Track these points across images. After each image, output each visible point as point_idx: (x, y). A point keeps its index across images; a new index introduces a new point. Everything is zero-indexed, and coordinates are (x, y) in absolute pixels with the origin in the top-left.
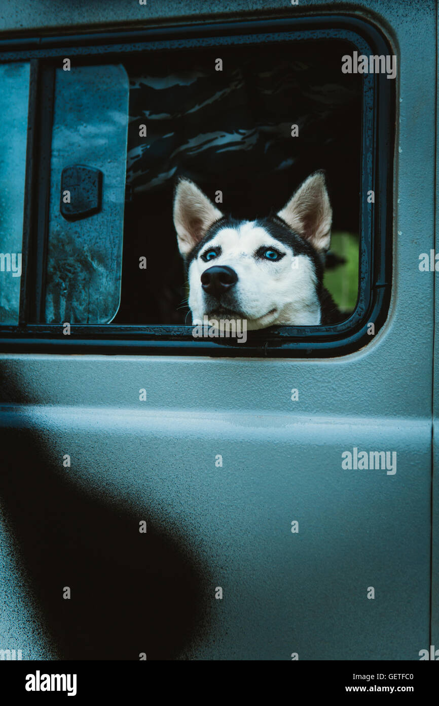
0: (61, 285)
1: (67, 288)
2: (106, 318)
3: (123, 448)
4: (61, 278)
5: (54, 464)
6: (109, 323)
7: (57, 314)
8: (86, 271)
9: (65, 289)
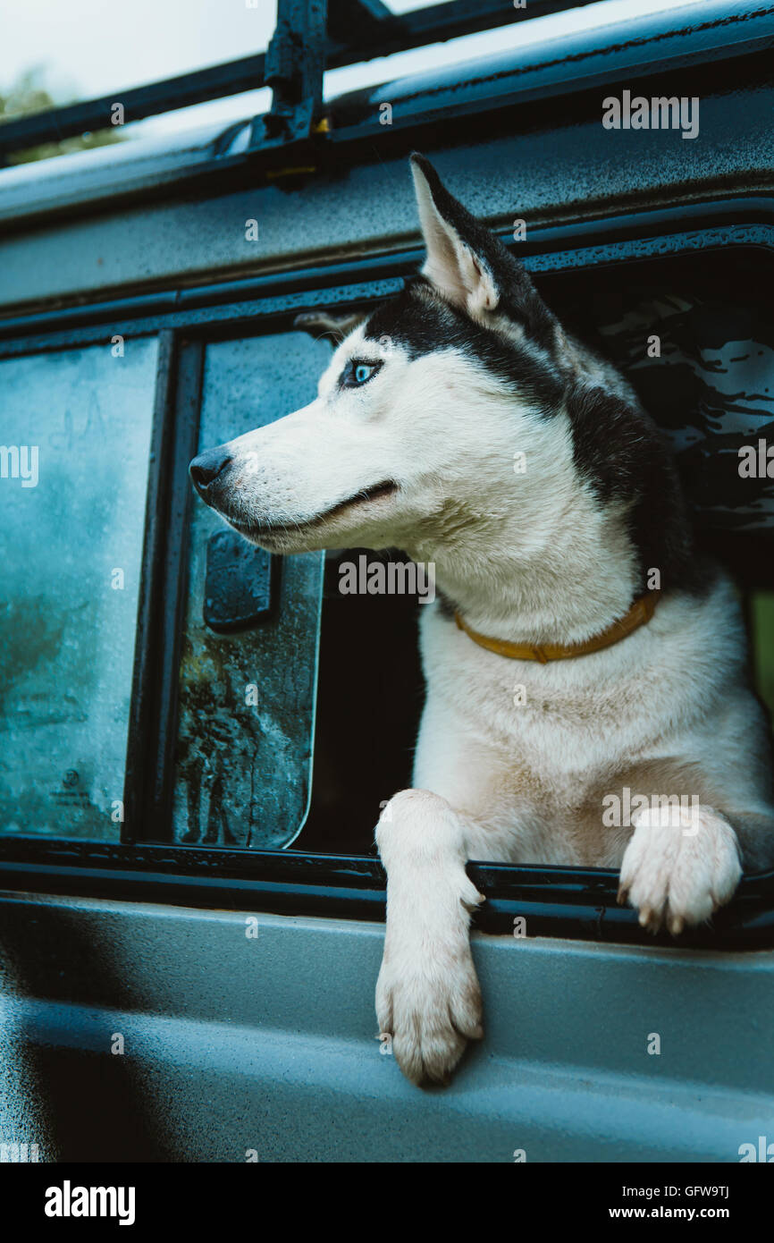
0: (204, 764)
1: (214, 769)
2: (284, 834)
3: (297, 1127)
4: (202, 749)
5: (166, 1146)
6: (285, 848)
7: (194, 822)
8: (249, 736)
9: (210, 772)
